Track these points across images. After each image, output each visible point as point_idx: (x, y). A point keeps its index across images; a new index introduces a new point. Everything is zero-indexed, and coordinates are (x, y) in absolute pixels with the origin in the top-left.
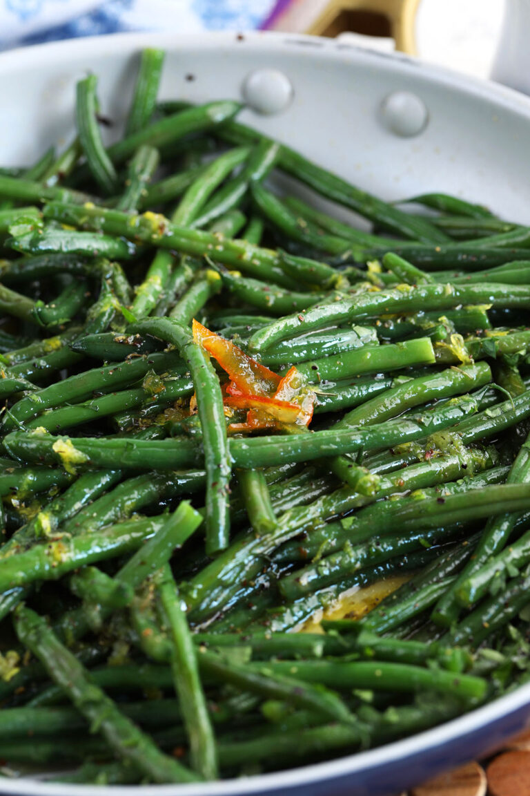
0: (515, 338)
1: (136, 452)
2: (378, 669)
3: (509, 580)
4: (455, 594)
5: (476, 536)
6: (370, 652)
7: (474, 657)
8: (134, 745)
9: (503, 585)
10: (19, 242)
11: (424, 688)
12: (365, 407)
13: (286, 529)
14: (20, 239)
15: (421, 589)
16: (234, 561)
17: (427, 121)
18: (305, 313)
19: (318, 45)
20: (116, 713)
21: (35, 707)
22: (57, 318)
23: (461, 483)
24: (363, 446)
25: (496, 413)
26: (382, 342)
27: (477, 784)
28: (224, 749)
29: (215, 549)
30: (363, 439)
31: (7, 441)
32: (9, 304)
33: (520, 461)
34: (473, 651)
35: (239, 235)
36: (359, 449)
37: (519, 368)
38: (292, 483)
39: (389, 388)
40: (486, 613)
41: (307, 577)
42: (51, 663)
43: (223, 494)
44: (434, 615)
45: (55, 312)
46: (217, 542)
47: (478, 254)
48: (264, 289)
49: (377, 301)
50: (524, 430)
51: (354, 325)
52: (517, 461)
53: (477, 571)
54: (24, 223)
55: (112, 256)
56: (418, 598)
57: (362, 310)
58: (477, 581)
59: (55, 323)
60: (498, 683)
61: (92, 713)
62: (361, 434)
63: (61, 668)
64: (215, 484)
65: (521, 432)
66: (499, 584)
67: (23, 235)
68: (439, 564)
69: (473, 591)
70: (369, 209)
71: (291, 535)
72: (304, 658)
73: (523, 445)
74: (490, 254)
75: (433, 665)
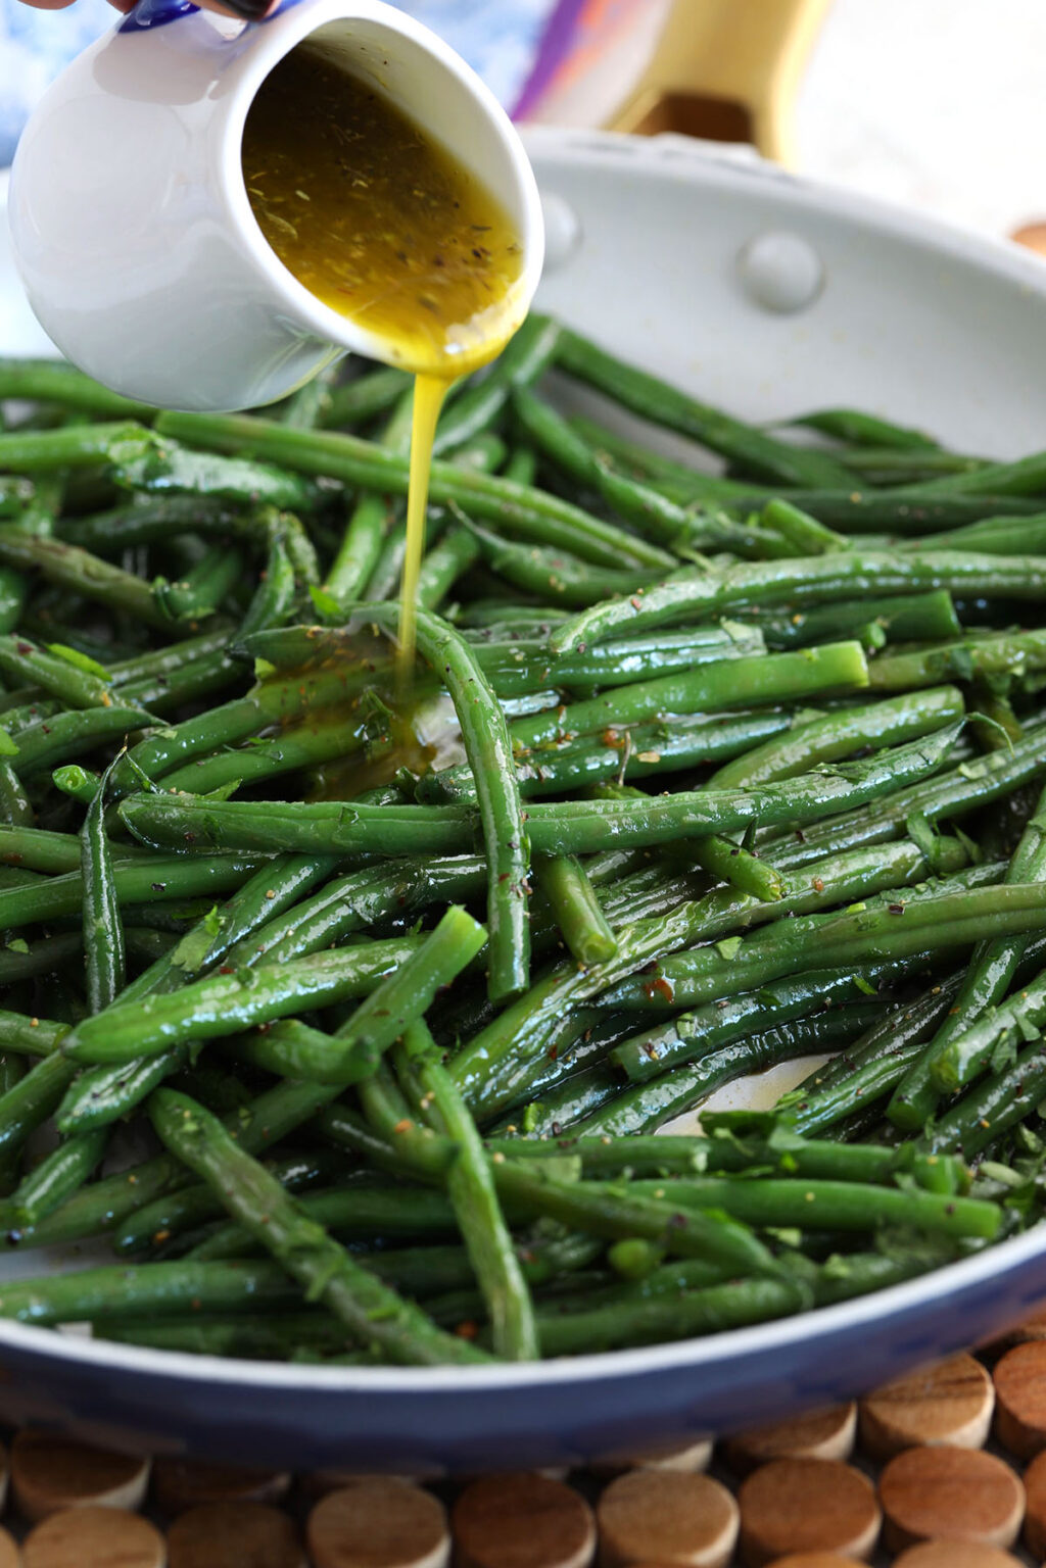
0: (1007, 646)
1: (358, 826)
2: (810, 1191)
3: (1024, 1047)
4: (930, 1070)
5: (954, 979)
6: (789, 1163)
7: (972, 1172)
8: (392, 1317)
9: (1014, 1055)
10: (124, 470)
11: (891, 1223)
12: (748, 761)
13: (625, 955)
14: (127, 467)
15: (864, 1067)
16: (541, 1012)
17: (821, 286)
18: (643, 596)
19: (627, 151)
20: (350, 1266)
21: (200, 1260)
22: (194, 606)
23: (923, 890)
24: (755, 818)
25: (977, 771)
26: (771, 651)
27: (981, 1394)
28: (547, 1323)
29: (506, 990)
30: (756, 806)
31: (124, 808)
32: (101, 586)
33: (1026, 849)
34: (969, 1161)
35: (500, 470)
36: (749, 825)
37: (1011, 699)
38: (631, 887)
39: (786, 730)
40: (983, 1102)
41: (665, 1044)
42: (228, 1184)
43: (518, 895)
44: (893, 1105)
45: (191, 596)
46: (511, 978)
47: (929, 506)
48: (551, 563)
49: (764, 577)
50: (1023, 804)
51: (723, 619)
52: (1021, 849)
53: (964, 1033)
54: (132, 438)
55: (282, 503)
56: (862, 1080)
57: (738, 594)
58: (968, 1046)
59: (190, 614)
60: (1016, 1215)
61: (307, 1267)
62: (751, 798)
63: (247, 1192)
64: (503, 877)
65: (1020, 807)
66: (1007, 1052)
67: (132, 460)
68: (894, 1026)
69: (963, 1066)
70: (721, 436)
71: (634, 967)
72: (675, 1174)
73: (1031, 823)
74: (950, 507)
75: (906, 1181)
